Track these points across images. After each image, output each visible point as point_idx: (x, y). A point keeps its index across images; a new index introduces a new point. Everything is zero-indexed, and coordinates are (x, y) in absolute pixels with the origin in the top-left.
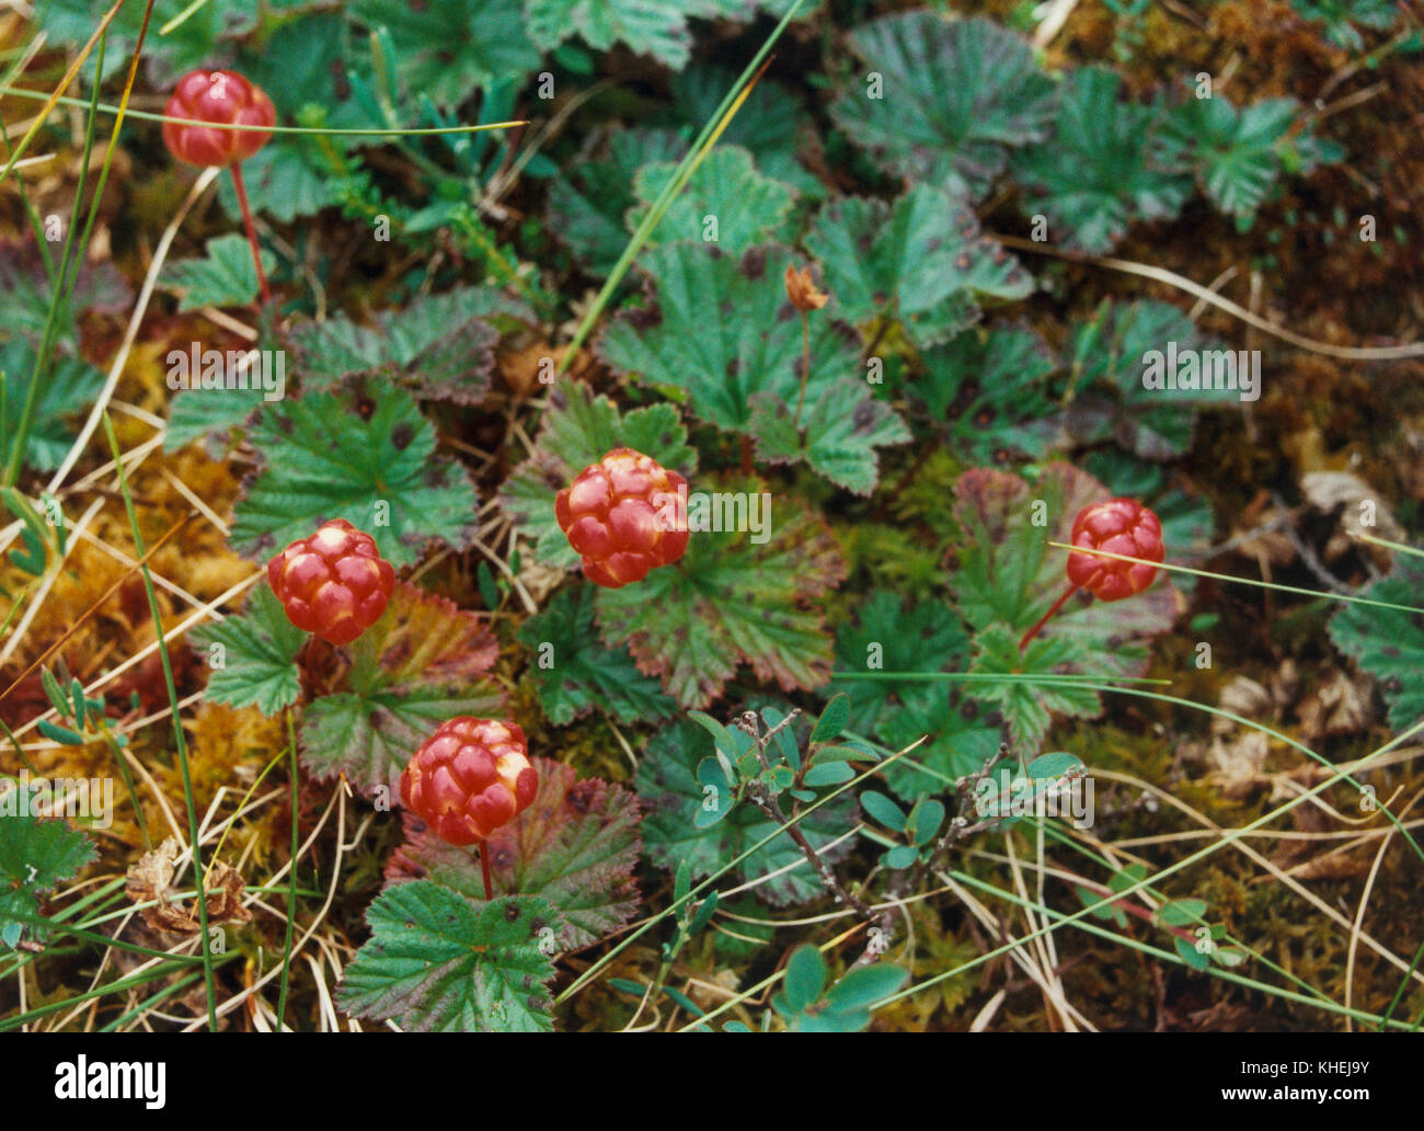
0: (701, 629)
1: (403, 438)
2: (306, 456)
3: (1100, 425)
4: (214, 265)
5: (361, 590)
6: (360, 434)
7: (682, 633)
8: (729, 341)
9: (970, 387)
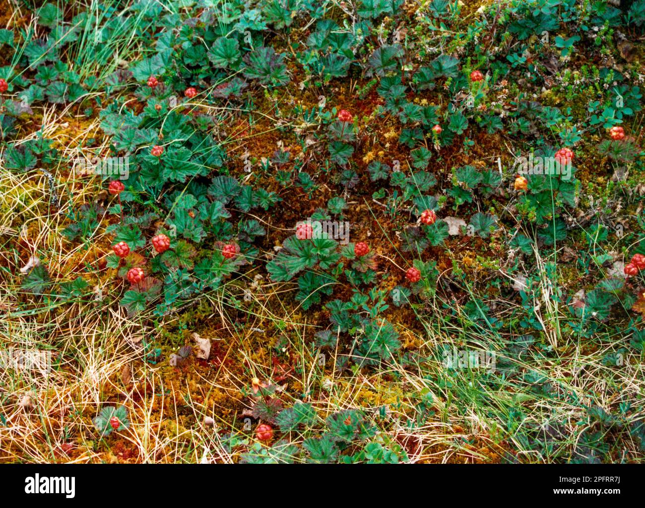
0: (176, 261)
1: (137, 233)
2: (123, 235)
3: (244, 237)
4: (115, 208)
5: (124, 251)
6: (131, 232)
7: (174, 261)
8: (186, 222)
9: (221, 230)
